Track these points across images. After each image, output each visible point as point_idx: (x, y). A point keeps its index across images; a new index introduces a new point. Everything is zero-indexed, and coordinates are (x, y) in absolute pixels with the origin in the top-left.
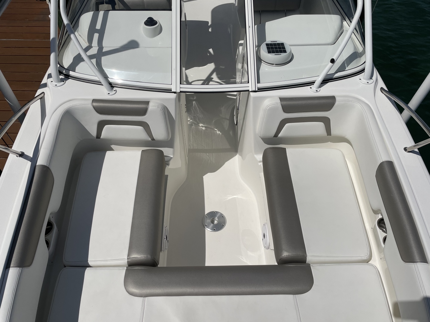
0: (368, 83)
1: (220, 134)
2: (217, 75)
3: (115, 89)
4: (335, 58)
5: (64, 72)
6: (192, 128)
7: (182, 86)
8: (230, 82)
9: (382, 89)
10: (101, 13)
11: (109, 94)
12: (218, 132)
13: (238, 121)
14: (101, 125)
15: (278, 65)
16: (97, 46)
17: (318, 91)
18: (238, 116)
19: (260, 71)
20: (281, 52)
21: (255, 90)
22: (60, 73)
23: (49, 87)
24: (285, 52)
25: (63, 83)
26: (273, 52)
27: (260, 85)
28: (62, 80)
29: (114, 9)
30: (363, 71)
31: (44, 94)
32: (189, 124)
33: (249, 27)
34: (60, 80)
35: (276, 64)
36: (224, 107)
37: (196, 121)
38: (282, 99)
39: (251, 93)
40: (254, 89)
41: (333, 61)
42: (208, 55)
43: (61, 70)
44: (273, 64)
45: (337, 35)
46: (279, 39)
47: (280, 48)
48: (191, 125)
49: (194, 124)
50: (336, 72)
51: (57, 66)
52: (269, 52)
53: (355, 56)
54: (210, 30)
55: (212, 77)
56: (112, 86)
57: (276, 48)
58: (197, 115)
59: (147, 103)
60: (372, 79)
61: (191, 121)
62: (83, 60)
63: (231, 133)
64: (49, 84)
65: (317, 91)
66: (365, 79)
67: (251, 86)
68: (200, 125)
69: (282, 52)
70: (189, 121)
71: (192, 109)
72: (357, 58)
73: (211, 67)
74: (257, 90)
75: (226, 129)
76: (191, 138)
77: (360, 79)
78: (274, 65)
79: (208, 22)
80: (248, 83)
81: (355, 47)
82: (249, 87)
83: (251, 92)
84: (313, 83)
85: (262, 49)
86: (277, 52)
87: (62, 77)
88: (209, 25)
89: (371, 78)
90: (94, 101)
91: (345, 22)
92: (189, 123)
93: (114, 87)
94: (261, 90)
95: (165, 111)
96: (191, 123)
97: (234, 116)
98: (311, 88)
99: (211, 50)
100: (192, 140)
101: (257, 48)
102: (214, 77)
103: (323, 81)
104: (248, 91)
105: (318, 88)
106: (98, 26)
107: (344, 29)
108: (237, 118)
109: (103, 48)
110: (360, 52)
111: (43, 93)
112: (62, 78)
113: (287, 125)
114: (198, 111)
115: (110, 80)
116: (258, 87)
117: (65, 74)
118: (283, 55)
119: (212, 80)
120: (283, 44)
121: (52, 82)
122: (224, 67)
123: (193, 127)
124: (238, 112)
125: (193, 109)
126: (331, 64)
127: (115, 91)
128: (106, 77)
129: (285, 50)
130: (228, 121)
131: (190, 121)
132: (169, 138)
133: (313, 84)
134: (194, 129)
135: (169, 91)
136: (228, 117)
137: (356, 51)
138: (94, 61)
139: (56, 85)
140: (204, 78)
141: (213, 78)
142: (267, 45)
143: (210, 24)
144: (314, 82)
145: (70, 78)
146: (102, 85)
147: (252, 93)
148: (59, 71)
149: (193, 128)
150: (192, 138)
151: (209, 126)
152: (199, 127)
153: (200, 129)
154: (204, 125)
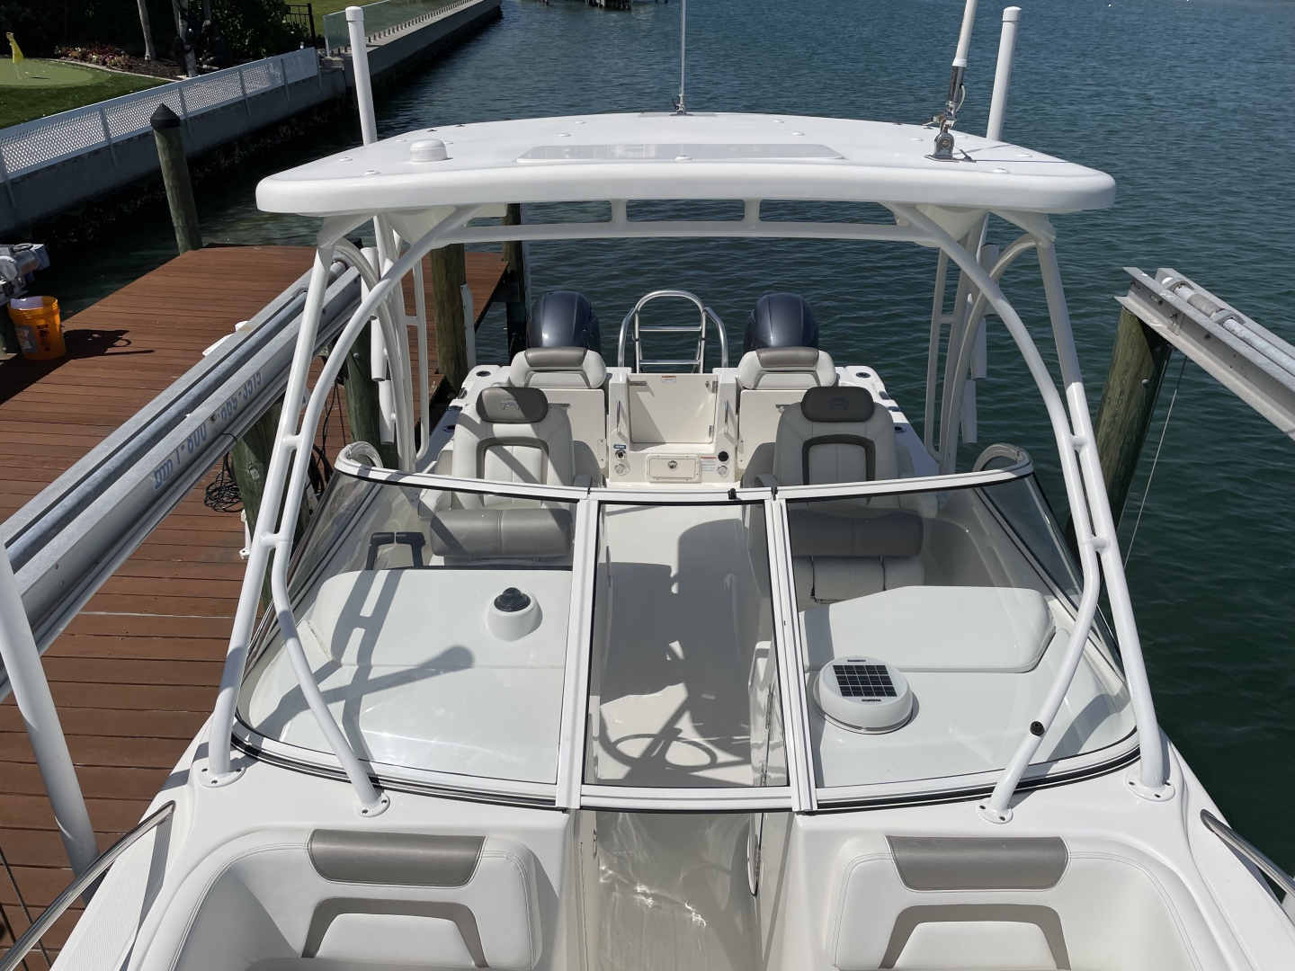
0: (1158, 796)
1: (702, 924)
2: (694, 719)
3: (386, 794)
4: (1042, 720)
5: (247, 739)
6: (613, 900)
7: (587, 789)
8: (733, 743)
9: (1205, 815)
10: (381, 576)
11: (365, 811)
12: (697, 918)
13: (761, 886)
14: (325, 913)
15: (873, 730)
16: (355, 662)
17: (1007, 817)
18: (758, 868)
19: (822, 748)
20: (880, 693)
21: (809, 808)
22: (236, 741)
23: (192, 786)
24: (891, 692)
25: (236, 774)
26: (857, 693)
27: (825, 794)
28: (236, 766)
29: (419, 564)
30: (1135, 755)
31: (173, 809)
32: (604, 884)
33: (784, 623)
34: (228, 764)
35: (868, 729)
36: (713, 827)
37: (627, 875)
38: (896, 842)
39: (799, 818)
40: (806, 807)
41: (1037, 729)
42: (669, 659)
43: (239, 735)
44: (860, 728)
45: (1039, 647)
46: (871, 655)
47: (875, 680)
48: (609, 888)
49: (621, 883)
50: (1054, 759)
51: (230, 720)
52: (845, 692)
53: (1103, 707)
54: (674, 589)
55: (678, 726)
56: (376, 783)
57: (864, 681)
58: (628, 854)
59: (477, 842)
60: (1169, 784)
61: (611, 872)
62: (306, 707)
63: (738, 920)
64: (195, 776)
65: (1003, 819)
66: (1146, 786)
67: (798, 795)
68: (639, 889)
69: (882, 694)
70: (604, 872)
71: (613, 832)
72: (1108, 715)
73: (676, 694)
74: (815, 808)
75: (723, 906)
76: (608, 936)
77: (1131, 783)
78: (862, 731)
79: (668, 569)
80: (788, 785)
81: (1098, 680)
82: (790, 797)
83: (800, 813)
84: (986, 791)
85: (824, 680)
86: (868, 692)
87: (237, 754)
88: (672, 575)
89: (1165, 781)
90: (318, 834)
91: (1056, 600)
92: (602, 880)
93: (383, 788)
94: (827, 808)
95: (531, 868)
96: (609, 881)
97: (746, 860)
98: (983, 807)
99: (676, 646)
100: (609, 947)
101: (807, 675)
102: (685, 725)
103: (1020, 785)
104: (789, 810)
105: (1004, 809)
106: (367, 610)
107: (1056, 622)
108: (757, 874)
109: (370, 667)
110: (1116, 693)
111: (172, 803)
112: (236, 759)
113: (921, 928)
114: (635, 839)
115: (377, 769)
116: (818, 801)
117: (249, 746)
118: (887, 701)
119: (680, 736)
120: (882, 669)
121: (205, 770)
122: (713, 698)
123: (616, 894)
124: (759, 854)
125: (617, 832)
126: (1034, 738)
127: (385, 801)
128: (363, 759)
129: (892, 688)
130: (728, 878)
131: (607, 875)
132: (535, 957)
133: (989, 796)
134: (618, 902)
135: (546, 804)
136: (727, 861)
137: (1103, 693)
138: (338, 708)
139: (215, 782)
140: (655, 731)
141: (680, 731)
142: (838, 669)
143: (674, 572)
144: (991, 790)
145: (258, 760)
146: (349, 782)
147: (800, 816)
148: (233, 735)
149: (616, 898)
150: (612, 935)
151: (666, 894)
152: (634, 896)
153: (639, 905)
154: (649, 889)
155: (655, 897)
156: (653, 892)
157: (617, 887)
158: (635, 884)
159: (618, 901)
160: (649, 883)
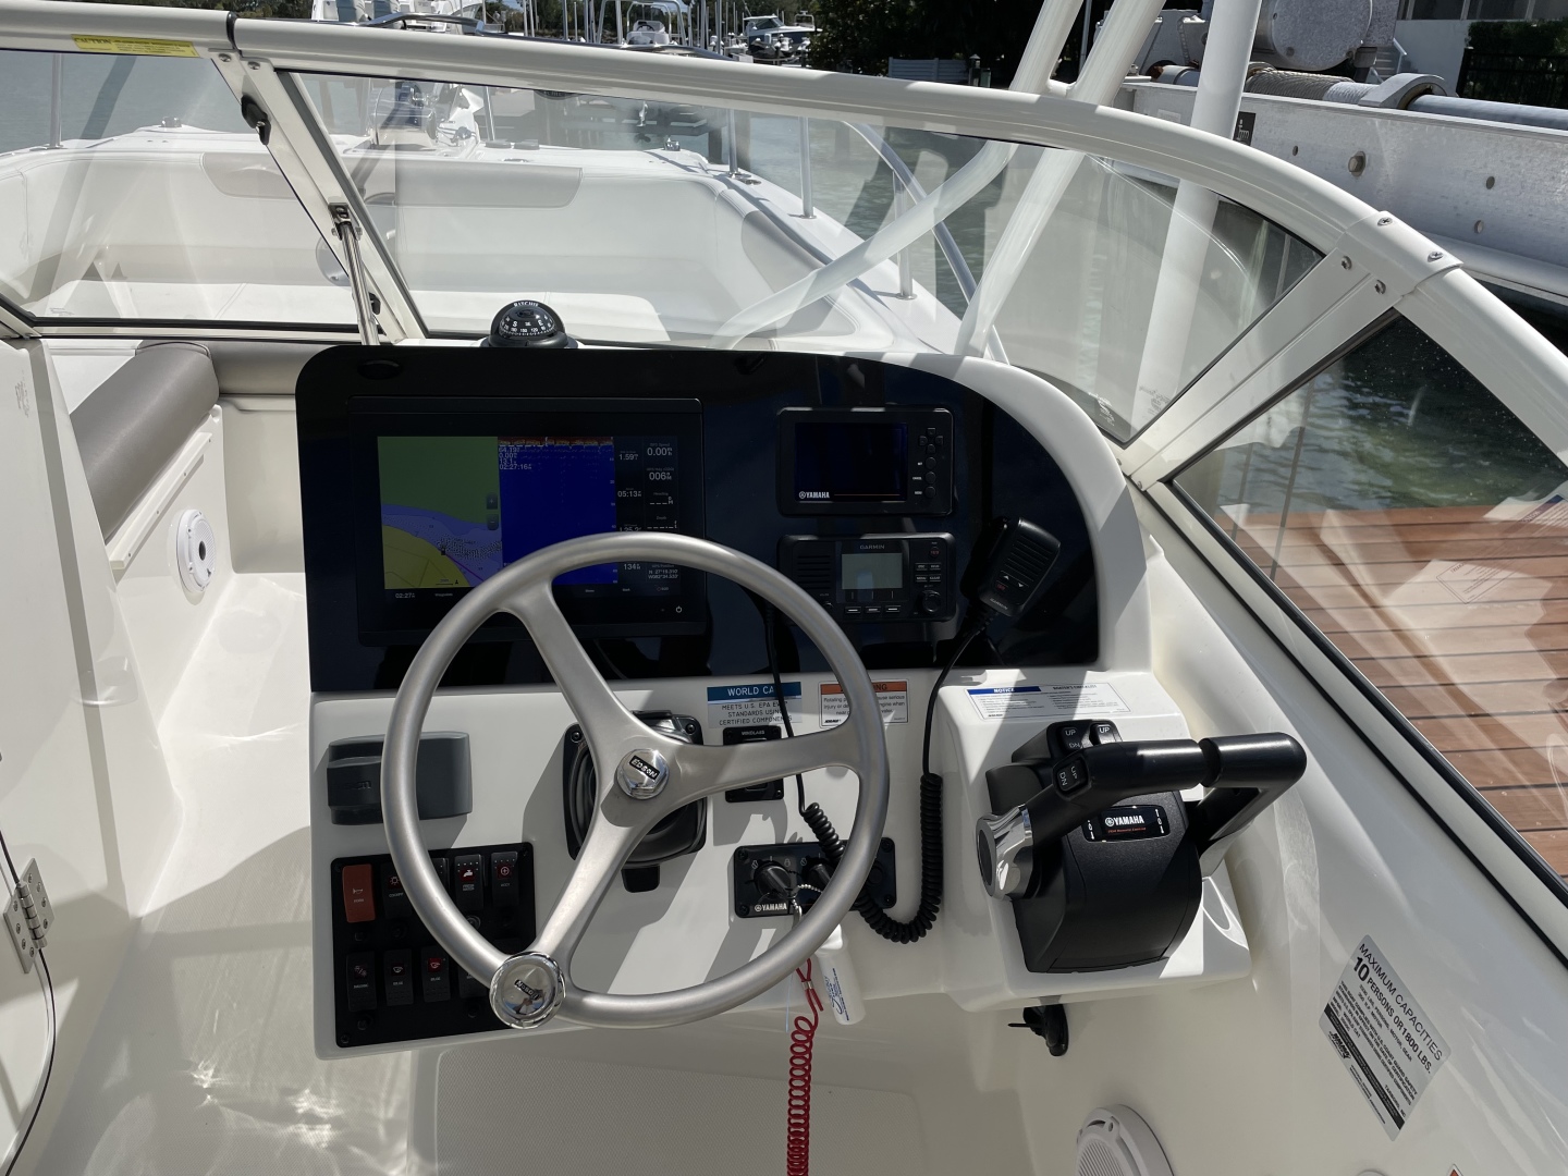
68: (325, 1132)
151: (257, 1125)
152: (340, 1112)
153: (334, 1093)
154: (297, 1135)
155: (288, 1115)
156: (291, 1129)
157: (381, 1131)
158: (334, 1147)
159: (383, 1095)
160: (296, 1149)
